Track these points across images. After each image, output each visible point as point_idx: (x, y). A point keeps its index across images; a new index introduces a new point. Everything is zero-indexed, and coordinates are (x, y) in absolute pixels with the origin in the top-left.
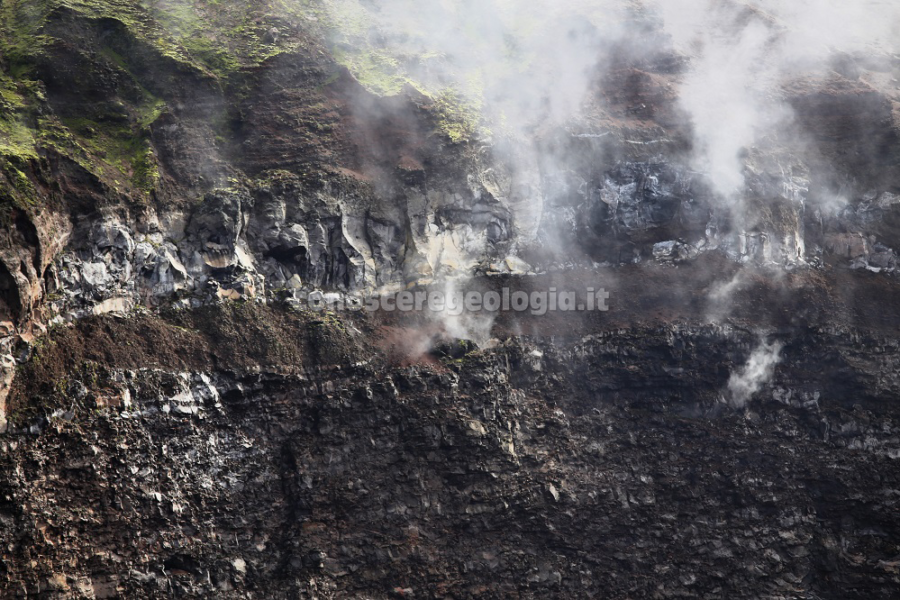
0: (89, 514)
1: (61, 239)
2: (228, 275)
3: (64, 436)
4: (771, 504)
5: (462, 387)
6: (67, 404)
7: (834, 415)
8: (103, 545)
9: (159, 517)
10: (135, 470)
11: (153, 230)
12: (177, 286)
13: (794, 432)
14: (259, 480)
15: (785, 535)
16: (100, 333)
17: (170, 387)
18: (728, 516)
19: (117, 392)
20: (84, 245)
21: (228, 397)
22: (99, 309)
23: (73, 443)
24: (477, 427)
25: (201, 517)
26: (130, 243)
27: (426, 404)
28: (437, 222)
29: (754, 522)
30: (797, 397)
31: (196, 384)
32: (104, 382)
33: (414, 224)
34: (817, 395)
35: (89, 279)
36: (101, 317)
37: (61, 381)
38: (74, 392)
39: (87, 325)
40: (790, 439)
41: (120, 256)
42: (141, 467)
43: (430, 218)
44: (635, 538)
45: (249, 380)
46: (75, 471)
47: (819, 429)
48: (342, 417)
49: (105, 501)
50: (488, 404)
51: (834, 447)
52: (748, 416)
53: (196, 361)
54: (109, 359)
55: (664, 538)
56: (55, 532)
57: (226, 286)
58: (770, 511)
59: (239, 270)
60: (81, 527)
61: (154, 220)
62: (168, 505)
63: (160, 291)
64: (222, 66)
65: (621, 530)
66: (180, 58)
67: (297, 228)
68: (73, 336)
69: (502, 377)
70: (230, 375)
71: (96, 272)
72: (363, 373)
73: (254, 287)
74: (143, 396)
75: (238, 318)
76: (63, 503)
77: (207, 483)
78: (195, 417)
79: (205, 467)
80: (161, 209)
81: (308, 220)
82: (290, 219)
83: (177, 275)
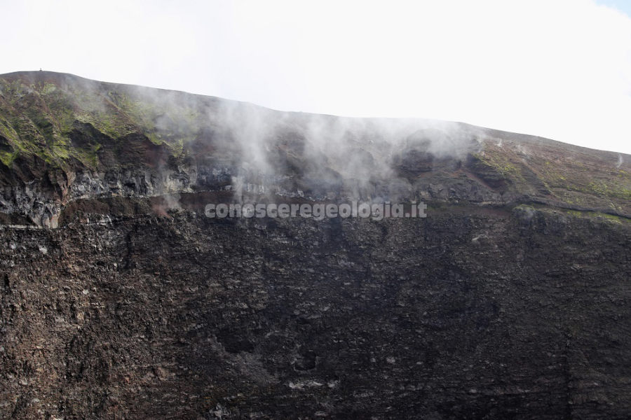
0: (78, 250)
1: (73, 179)
2: (115, 190)
3: (72, 230)
4: (253, 254)
5: (175, 221)
6: (73, 222)
7: (269, 232)
8: (81, 258)
9: (95, 252)
10: (89, 239)
11: (96, 177)
12: (102, 192)
14: (121, 243)
15: (256, 262)
16: (82, 204)
17: (99, 218)
18: (242, 257)
19: (86, 219)
20: (79, 181)
21: (114, 221)
22: (82, 197)
23: (75, 232)
24: (178, 232)
25: (106, 252)
26: (91, 181)
27: (165, 225)
28: (170, 178)
29: (249, 259)
30: (261, 227)
31: (106, 218)
32: (82, 217)
33: (164, 178)
34: (266, 227)
35: (80, 189)
36: (82, 199)
37: (72, 215)
38: (75, 218)
39: (79, 201)
40: (258, 238)
41: (88, 184)
42: (91, 238)
43: (168, 177)
44: (218, 262)
45: (119, 217)
46: (75, 239)
47: (266, 235)
48: (143, 228)
49: (82, 246)
50: (181, 226)
51: (269, 240)
52: (248, 231)
53: (106, 212)
54: (84, 210)
55: (225, 262)
56: (69, 254)
57: (114, 192)
58: (252, 255)
59: (118, 189)
60: (76, 253)
61: (97, 175)
62: (97, 248)
63: (98, 193)
64: (116, 136)
65: (215, 260)
66: (105, 133)
67: (133, 178)
68: (75, 204)
69: (185, 219)
70: (114, 216)
71: (82, 188)
72: (149, 217)
73: (121, 193)
74: (92, 220)
75: (117, 201)
76: (71, 247)
77: (108, 243)
78: (105, 226)
79: (107, 239)
80: (98, 172)
81: (136, 176)
82: (132, 176)
83: (102, 189)
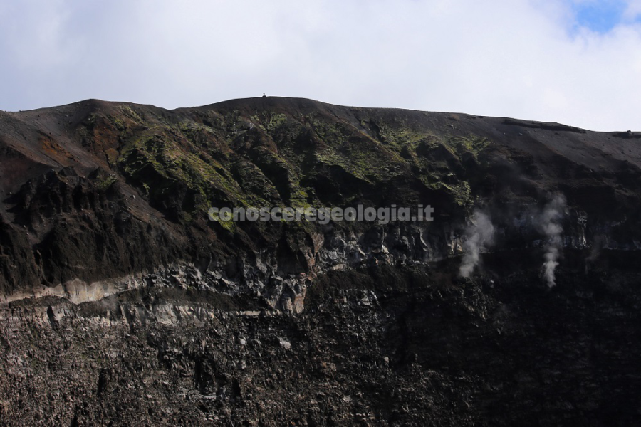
0: (333, 341)
1: (321, 243)
2: (381, 255)
3: (323, 314)
4: (576, 333)
5: (465, 295)
6: (324, 302)
7: (597, 301)
8: (338, 353)
9: (357, 343)
10: (349, 325)
11: (353, 239)
12: (362, 260)
13: (584, 308)
14: (393, 329)
15: (581, 344)
16: (335, 277)
17: (360, 296)
18: (561, 338)
19: (342, 297)
20: (329, 245)
21: (381, 299)
22: (334, 268)
23: (327, 316)
24: (471, 309)
25: (372, 342)
26: (345, 244)
27: (452, 301)
28: (455, 235)
29: (571, 340)
31: (369, 295)
32: (337, 295)
33: (446, 236)
34: (592, 294)
35: (331, 258)
36: (336, 271)
37: (322, 295)
38: (326, 298)
39: (331, 273)
40: (582, 310)
41: (341, 249)
42: (351, 324)
43: (452, 233)
44: (528, 347)
45: (388, 293)
46: (328, 326)
47: (593, 306)
48: (422, 306)
49: (339, 337)
50: (475, 301)
51: (598, 312)
52: (568, 302)
53: (369, 287)
54: (339, 286)
55: (538, 347)
56: (322, 347)
57: (379, 259)
58: (576, 336)
59: (384, 254)
60: (330, 346)
61: (353, 236)
62: (360, 338)
63: (356, 261)
64: (376, 180)
65: (524, 345)
66: (362, 178)
67: (404, 238)
68: (326, 278)
69: (479, 290)
70: (381, 291)
71: (334, 254)
72: (429, 290)
73: (389, 260)
74: (351, 299)
75: (384, 270)
76: (324, 337)
77: (374, 330)
78: (369, 306)
79: (373, 324)
80: (356, 232)
81: (408, 235)
82: (402, 234)
83: (362, 256)
